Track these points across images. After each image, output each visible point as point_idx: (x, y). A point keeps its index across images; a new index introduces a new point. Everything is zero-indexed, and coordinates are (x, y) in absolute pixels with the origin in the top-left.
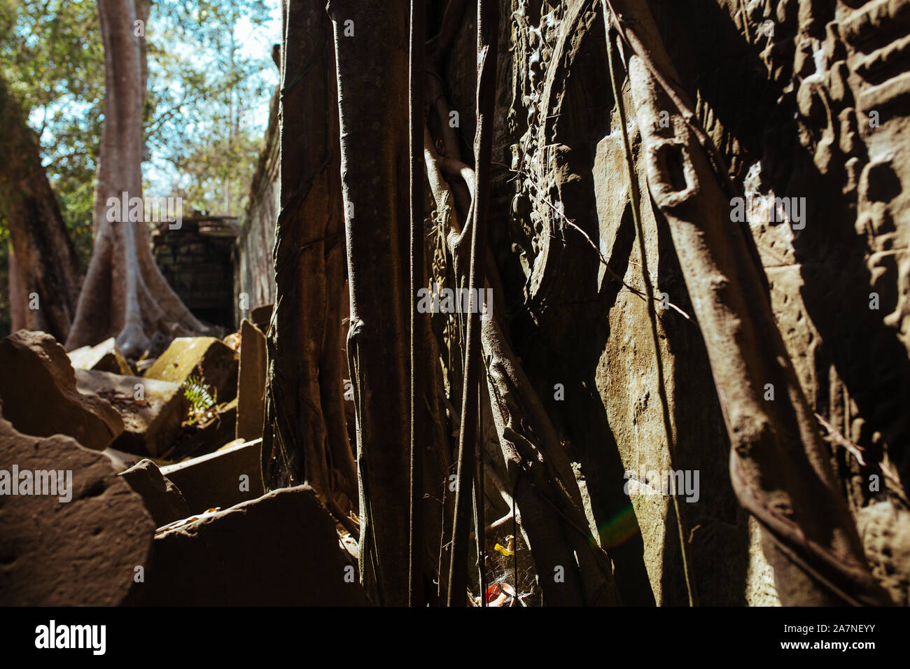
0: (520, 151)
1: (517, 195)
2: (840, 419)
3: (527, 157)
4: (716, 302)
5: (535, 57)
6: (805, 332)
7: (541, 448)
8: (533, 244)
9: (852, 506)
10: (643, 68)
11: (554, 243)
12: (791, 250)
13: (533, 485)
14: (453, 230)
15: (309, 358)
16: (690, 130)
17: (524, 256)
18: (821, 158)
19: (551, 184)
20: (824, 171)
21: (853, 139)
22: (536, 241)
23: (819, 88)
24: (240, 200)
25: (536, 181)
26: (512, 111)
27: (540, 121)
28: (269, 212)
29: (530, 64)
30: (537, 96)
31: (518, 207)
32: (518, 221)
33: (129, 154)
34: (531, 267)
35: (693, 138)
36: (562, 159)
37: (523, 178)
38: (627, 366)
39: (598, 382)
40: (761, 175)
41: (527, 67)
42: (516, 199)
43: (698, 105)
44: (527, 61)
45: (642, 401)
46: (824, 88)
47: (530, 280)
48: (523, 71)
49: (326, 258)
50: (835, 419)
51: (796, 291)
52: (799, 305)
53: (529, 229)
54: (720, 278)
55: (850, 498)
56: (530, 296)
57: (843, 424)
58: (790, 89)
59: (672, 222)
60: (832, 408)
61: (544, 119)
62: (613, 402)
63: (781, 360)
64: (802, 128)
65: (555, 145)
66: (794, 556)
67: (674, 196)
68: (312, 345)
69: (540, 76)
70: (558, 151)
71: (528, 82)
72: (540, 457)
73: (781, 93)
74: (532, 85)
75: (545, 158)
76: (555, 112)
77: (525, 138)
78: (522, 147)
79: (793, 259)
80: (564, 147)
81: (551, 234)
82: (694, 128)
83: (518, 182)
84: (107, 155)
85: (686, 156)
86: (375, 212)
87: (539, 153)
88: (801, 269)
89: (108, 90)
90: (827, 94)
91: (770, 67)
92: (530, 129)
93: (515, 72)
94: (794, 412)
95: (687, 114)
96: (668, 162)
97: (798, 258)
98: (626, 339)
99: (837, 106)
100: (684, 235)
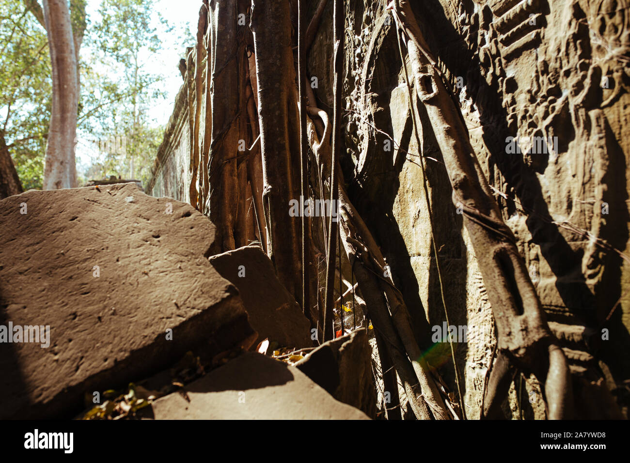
0: (351, 100)
1: (349, 123)
2: (498, 186)
3: (355, 103)
4: (446, 135)
5: (358, 51)
6: (485, 153)
7: (367, 245)
8: (359, 147)
9: (504, 220)
10: (414, 45)
11: (371, 143)
12: (479, 121)
13: (362, 263)
14: (315, 142)
15: (229, 224)
16: (434, 70)
17: (354, 154)
18: (489, 79)
19: (368, 114)
20: (490, 84)
21: (500, 69)
22: (360, 145)
23: (487, 50)
24: (140, 170)
25: (360, 114)
26: (346, 79)
27: (361, 83)
28: (171, 169)
29: (356, 55)
30: (360, 70)
31: (350, 129)
32: (350, 136)
33: (68, 137)
34: (358, 159)
35: (436, 73)
36: (373, 100)
37: (353, 113)
38: (409, 200)
39: (394, 212)
40: (466, 91)
41: (355, 56)
42: (349, 125)
43: (439, 63)
44: (354, 53)
45: (417, 215)
46: (489, 50)
47: (358, 165)
48: (352, 58)
49: (238, 169)
50: (497, 186)
51: (481, 136)
52: (482, 142)
53: (356, 140)
54: (447, 126)
55: (503, 217)
56: (357, 173)
57: (500, 187)
58: (477, 52)
59: (428, 106)
60: (495, 181)
61: (364, 81)
62: (402, 220)
63: (472, 155)
64: (482, 68)
65: (370, 94)
66: (475, 220)
67: (428, 96)
68: (230, 217)
69: (361, 59)
70: (372, 96)
71: (355, 64)
72: (366, 249)
73: (473, 55)
74: (357, 65)
75: (365, 100)
76: (370, 77)
77: (354, 93)
78: (352, 98)
79: (480, 124)
80: (375, 95)
81: (369, 138)
82: (436, 69)
83: (350, 116)
84: (53, 138)
85: (433, 80)
86: (277, 129)
87: (362, 99)
88: (483, 128)
89: (54, 94)
90: (490, 52)
91: (468, 44)
92: (356, 87)
93: (347, 59)
94: (476, 172)
95: (433, 63)
96: (426, 83)
97: (482, 124)
98: (408, 186)
99: (494, 57)
100: (432, 112)
